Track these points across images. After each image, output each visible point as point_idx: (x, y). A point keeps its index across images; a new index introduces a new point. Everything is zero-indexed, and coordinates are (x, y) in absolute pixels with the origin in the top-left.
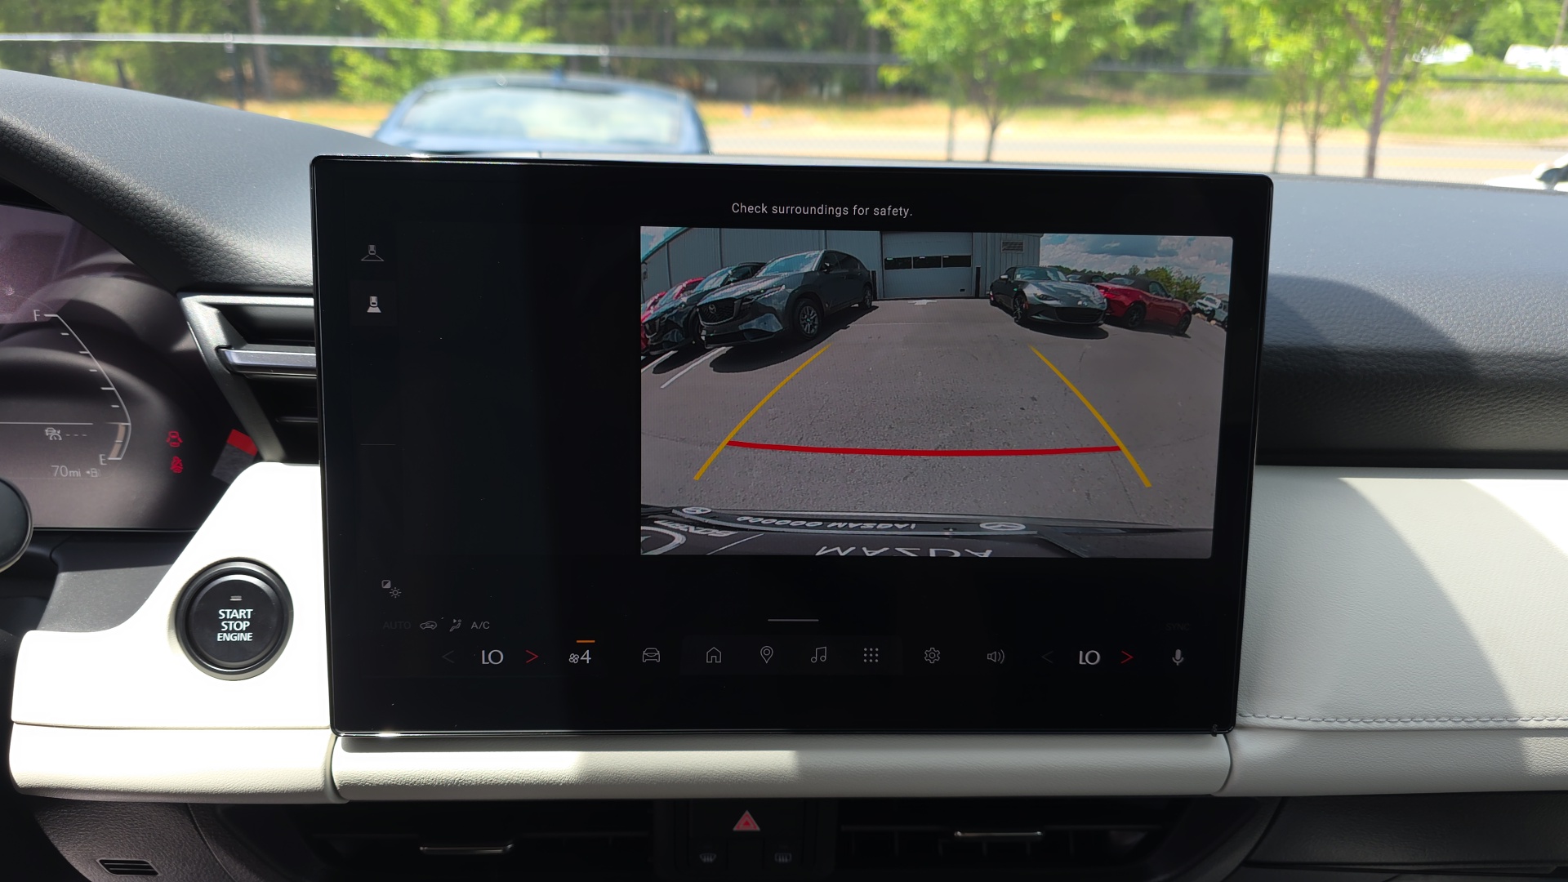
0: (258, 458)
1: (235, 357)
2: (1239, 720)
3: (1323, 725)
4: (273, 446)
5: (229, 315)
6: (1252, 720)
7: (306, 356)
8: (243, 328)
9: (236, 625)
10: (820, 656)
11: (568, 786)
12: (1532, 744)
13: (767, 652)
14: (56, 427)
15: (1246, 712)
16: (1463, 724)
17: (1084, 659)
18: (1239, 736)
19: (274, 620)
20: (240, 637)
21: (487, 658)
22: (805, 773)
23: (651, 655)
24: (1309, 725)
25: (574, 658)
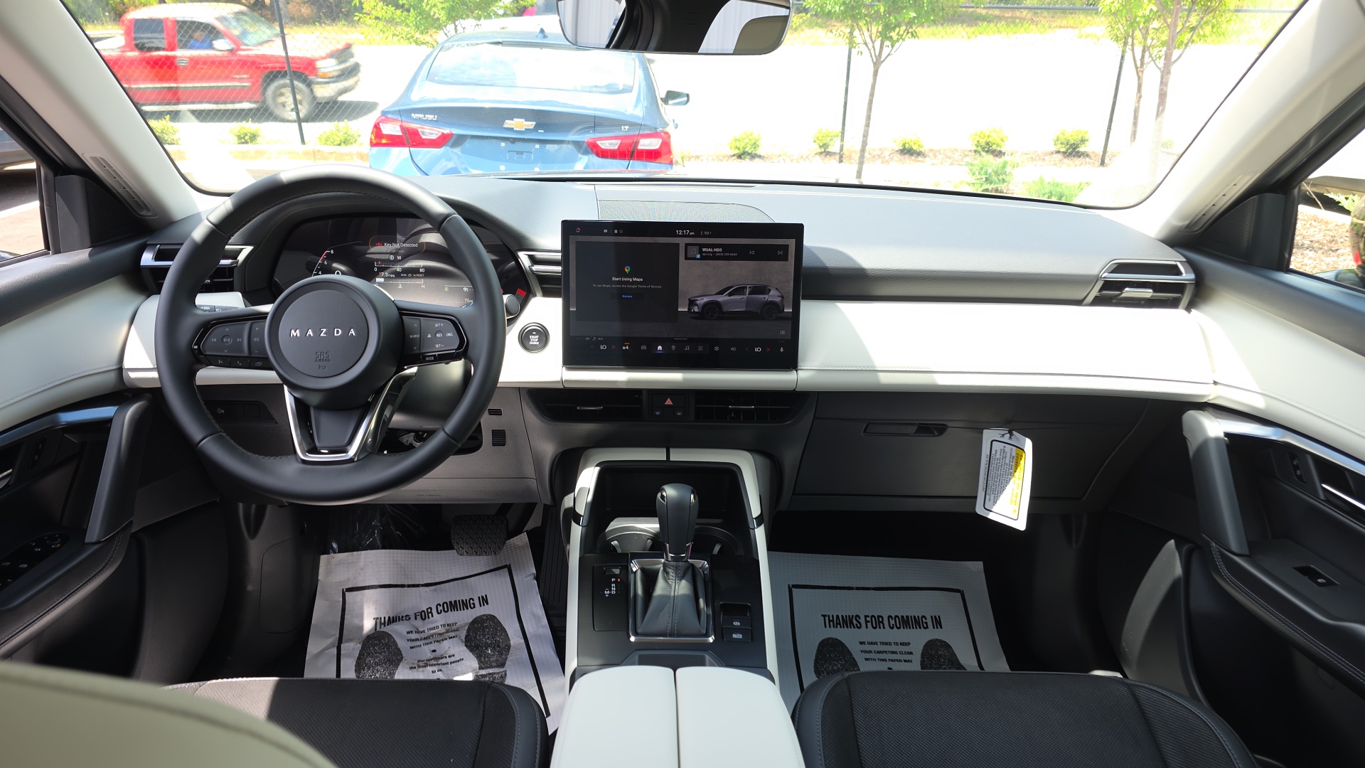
0: (535, 295)
1: (536, 268)
2: (799, 368)
3: (823, 369)
4: (539, 293)
5: (531, 257)
6: (803, 368)
7: (559, 269)
8: (534, 260)
9: (534, 340)
10: (687, 348)
11: (622, 382)
12: (881, 375)
13: (673, 347)
15: (801, 364)
16: (860, 369)
17: (756, 350)
18: (799, 371)
19: (544, 338)
20: (535, 343)
21: (602, 347)
22: (685, 380)
23: (644, 347)
24: (820, 368)
25: (624, 348)
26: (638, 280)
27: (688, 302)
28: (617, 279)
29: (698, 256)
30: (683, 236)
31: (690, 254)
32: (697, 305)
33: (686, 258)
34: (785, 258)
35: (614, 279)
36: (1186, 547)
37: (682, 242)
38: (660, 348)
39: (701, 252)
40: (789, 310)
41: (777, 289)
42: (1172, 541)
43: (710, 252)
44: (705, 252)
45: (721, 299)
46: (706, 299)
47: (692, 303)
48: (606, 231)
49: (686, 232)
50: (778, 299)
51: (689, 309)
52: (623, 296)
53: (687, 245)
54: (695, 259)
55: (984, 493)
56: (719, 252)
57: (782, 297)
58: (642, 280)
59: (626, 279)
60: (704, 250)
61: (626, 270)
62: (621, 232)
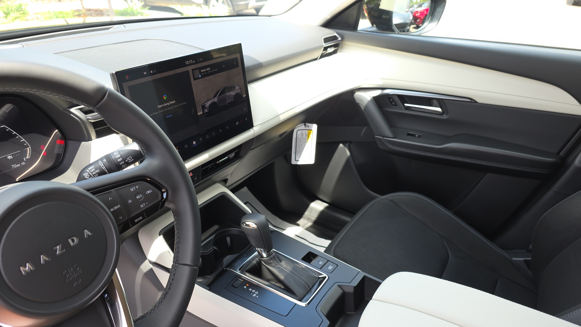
2: (254, 125)
3: (262, 122)
4: (95, 136)
5: (81, 110)
6: (256, 125)
10: (207, 137)
12: (280, 116)
13: (201, 139)
14: (10, 155)
15: (254, 123)
16: (274, 117)
17: (237, 124)
18: (254, 128)
22: (210, 157)
23: (186, 146)
24: (261, 123)
26: (173, 102)
27: (201, 108)
28: (161, 106)
29: (200, 76)
30: (190, 65)
31: (196, 77)
32: (206, 108)
33: (195, 79)
34: (237, 66)
35: (159, 107)
36: (347, 145)
37: (189, 68)
38: (194, 143)
39: (201, 73)
40: (244, 96)
41: (238, 85)
42: (341, 145)
43: (205, 72)
44: (203, 72)
45: (216, 100)
46: (209, 103)
47: (203, 107)
48: (145, 73)
49: (191, 61)
50: (239, 91)
51: (203, 112)
52: (167, 117)
53: (193, 70)
54: (199, 78)
55: (295, 155)
56: (209, 70)
57: (241, 89)
58: (175, 102)
59: (165, 105)
60: (202, 71)
61: (165, 98)
62: (155, 71)
